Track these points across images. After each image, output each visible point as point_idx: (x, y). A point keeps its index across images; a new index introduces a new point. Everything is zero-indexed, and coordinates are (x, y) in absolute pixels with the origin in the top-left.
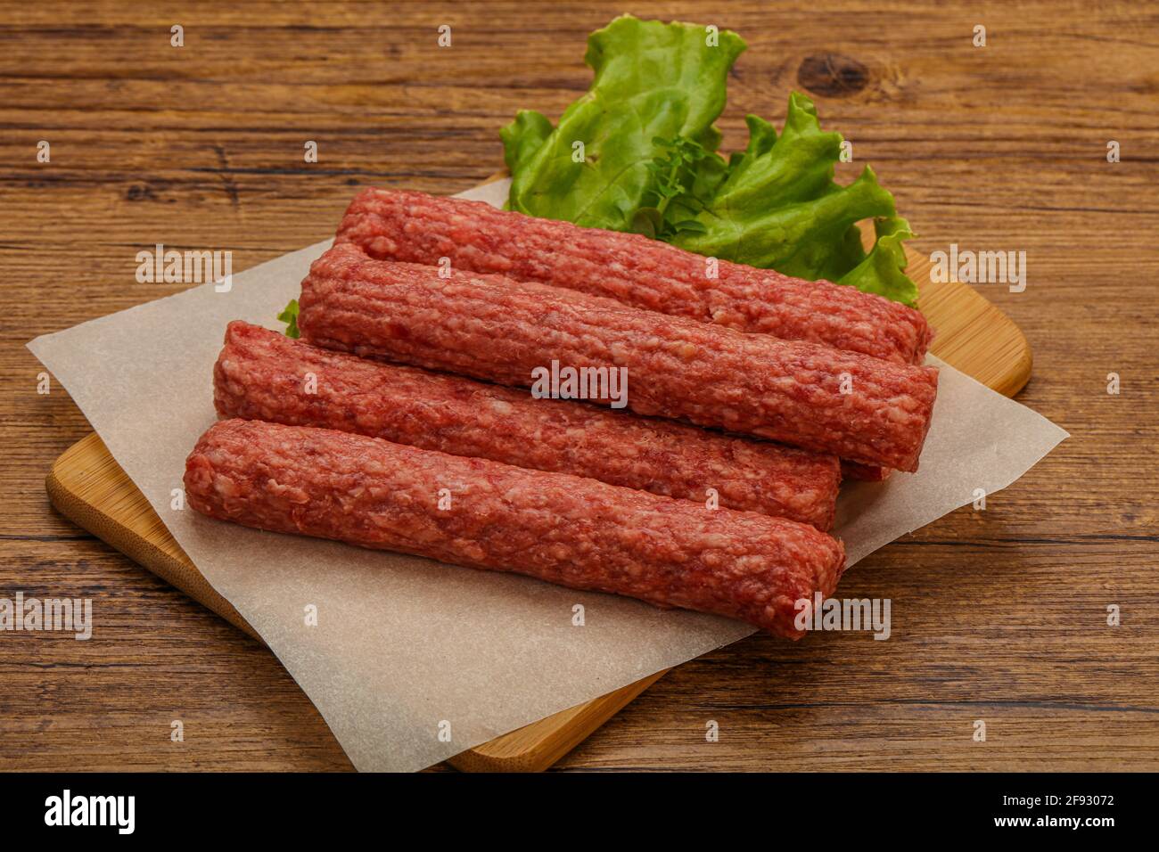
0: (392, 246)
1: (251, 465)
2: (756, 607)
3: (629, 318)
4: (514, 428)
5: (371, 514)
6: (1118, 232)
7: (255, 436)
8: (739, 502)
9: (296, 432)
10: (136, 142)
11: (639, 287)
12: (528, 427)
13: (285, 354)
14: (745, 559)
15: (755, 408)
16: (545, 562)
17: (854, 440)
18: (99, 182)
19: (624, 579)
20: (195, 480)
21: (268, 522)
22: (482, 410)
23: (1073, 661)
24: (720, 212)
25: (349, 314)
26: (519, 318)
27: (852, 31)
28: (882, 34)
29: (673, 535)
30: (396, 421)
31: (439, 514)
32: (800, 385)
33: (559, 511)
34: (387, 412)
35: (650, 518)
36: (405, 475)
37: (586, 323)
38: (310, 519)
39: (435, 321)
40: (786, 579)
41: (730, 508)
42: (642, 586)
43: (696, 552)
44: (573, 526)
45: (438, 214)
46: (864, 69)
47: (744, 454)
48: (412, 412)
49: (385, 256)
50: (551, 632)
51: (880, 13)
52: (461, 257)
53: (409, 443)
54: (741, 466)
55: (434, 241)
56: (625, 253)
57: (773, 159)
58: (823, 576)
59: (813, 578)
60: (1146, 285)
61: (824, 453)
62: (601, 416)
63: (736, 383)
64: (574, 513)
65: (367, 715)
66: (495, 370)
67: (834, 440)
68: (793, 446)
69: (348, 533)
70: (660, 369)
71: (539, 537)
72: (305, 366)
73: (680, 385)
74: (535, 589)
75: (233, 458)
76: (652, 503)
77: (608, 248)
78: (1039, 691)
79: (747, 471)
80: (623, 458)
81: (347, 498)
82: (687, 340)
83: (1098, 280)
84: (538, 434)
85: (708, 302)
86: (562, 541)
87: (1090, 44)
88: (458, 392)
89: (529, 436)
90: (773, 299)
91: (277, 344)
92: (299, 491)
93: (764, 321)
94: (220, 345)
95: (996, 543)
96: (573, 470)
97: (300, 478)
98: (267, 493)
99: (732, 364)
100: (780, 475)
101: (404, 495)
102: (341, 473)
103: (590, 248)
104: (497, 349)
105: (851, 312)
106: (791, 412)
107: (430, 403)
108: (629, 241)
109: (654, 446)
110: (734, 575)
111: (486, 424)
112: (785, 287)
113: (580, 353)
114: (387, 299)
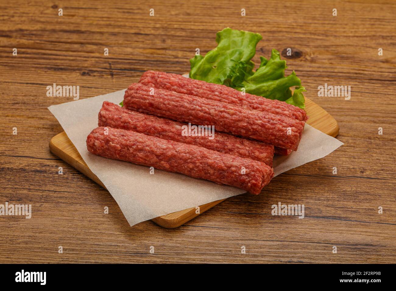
1: (105, 138)
2: (246, 184)
3: (216, 103)
4: (181, 133)
5: (138, 153)
6: (371, 99)
8: (244, 155)
9: (119, 130)
10: (86, 60)
11: (223, 99)
13: (119, 110)
15: (250, 129)
16: (186, 169)
17: (278, 140)
18: (74, 70)
19: (209, 175)
20: (89, 141)
21: (109, 155)
22: (173, 128)
23: (340, 208)
24: (249, 81)
25: (137, 100)
26: (185, 102)
27: (299, 42)
28: (308, 43)
29: (223, 162)
30: (148, 130)
31: (157, 154)
32: (263, 123)
33: (192, 154)
34: (145, 127)
35: (217, 158)
36: (148, 143)
37: (204, 104)
38: (121, 154)
39: (161, 102)
40: (254, 176)
41: (241, 157)
42: (214, 177)
43: (229, 167)
44: (195, 159)
45: (167, 77)
46: (302, 52)
47: (246, 143)
48: (153, 127)
50: (186, 188)
51: (308, 38)
52: (173, 89)
53: (150, 135)
54: (245, 146)
55: (165, 85)
56: (219, 90)
57: (266, 68)
58: (266, 176)
59: (262, 176)
60: (377, 113)
61: (270, 144)
63: (245, 122)
64: (196, 155)
65: (131, 206)
66: (177, 117)
67: (272, 139)
68: (261, 141)
69: (131, 159)
70: (223, 117)
71: (185, 162)
72: (124, 114)
73: (229, 122)
74: (184, 178)
75: (100, 136)
76: (218, 154)
77: (214, 88)
78: (328, 215)
79: (246, 147)
80: (212, 142)
81: (132, 148)
82: (232, 109)
83: (363, 111)
86: (191, 163)
87: (371, 50)
88: (166, 123)
90: (261, 104)
91: (116, 108)
92: (118, 146)
94: (101, 107)
95: (321, 176)
96: (197, 145)
97: (119, 142)
98: (109, 146)
99: (244, 117)
100: (256, 149)
101: (148, 148)
102: (130, 141)
103: (209, 88)
104: (178, 110)
105: (283, 108)
106: (260, 130)
107: (158, 125)
108: (221, 86)
109: (221, 139)
110: (240, 174)
111: (173, 131)
112: (265, 101)
113: (201, 112)
114: (148, 96)
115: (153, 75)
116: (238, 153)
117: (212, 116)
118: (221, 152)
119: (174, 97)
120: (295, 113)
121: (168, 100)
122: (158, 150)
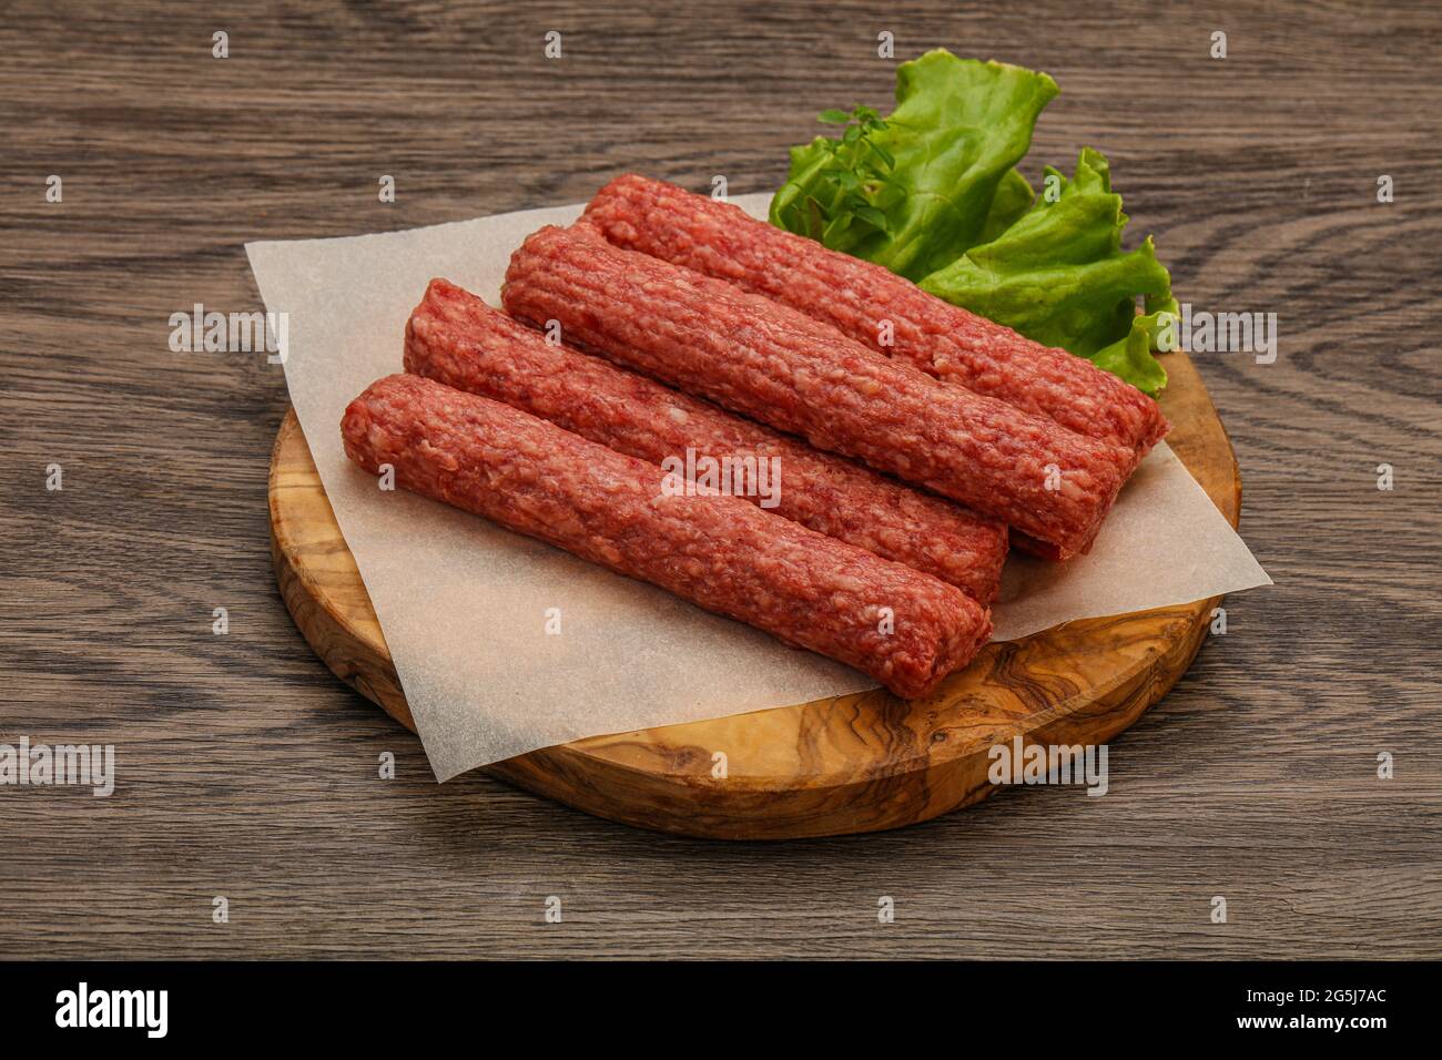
0: (632, 233)
1: (408, 422)
2: (876, 659)
3: (821, 346)
4: (684, 437)
7: (421, 393)
8: (894, 552)
9: (464, 398)
11: (866, 318)
12: (699, 439)
14: (874, 608)
15: (926, 459)
16: (678, 576)
17: (1022, 509)
19: (753, 608)
20: (351, 425)
21: (418, 485)
22: (658, 414)
24: (981, 261)
25: (546, 295)
26: (712, 328)
29: (809, 571)
30: (569, 410)
31: (582, 507)
32: (974, 441)
33: (702, 526)
34: (563, 399)
35: (791, 550)
36: (558, 461)
37: (778, 344)
38: (456, 489)
39: (627, 316)
40: (909, 635)
41: (880, 555)
42: (770, 619)
43: (828, 592)
44: (712, 544)
45: (684, 209)
47: (911, 504)
48: (587, 404)
49: (623, 243)
52: (697, 256)
53: (576, 432)
54: (903, 515)
55: (674, 235)
56: (862, 282)
58: (955, 640)
59: (940, 640)
61: (993, 519)
62: (777, 441)
63: (913, 429)
64: (716, 531)
66: (680, 376)
67: (998, 505)
68: (963, 505)
69: (493, 510)
70: (837, 402)
71: (675, 549)
72: (494, 337)
73: (854, 421)
74: (667, 604)
75: (393, 411)
76: (799, 535)
79: (906, 521)
80: (788, 486)
81: (496, 473)
82: (872, 376)
85: (935, 347)
86: (696, 556)
88: (639, 392)
89: (697, 449)
90: (1000, 357)
91: (473, 309)
92: (450, 456)
93: (984, 377)
94: (419, 300)
97: (455, 444)
98: (419, 453)
99: (914, 410)
100: (941, 531)
101: (552, 481)
102: (496, 448)
103: (827, 270)
104: (683, 355)
105: (1076, 384)
106: (961, 468)
107: (609, 399)
108: (870, 270)
109: (822, 481)
110: (859, 622)
111: (656, 429)
112: (1015, 347)
113: (763, 373)
114: (585, 286)
116: (874, 539)
117: (798, 392)
118: (816, 528)
119: (678, 305)
120: (1118, 408)
121: (653, 310)
122: (588, 493)
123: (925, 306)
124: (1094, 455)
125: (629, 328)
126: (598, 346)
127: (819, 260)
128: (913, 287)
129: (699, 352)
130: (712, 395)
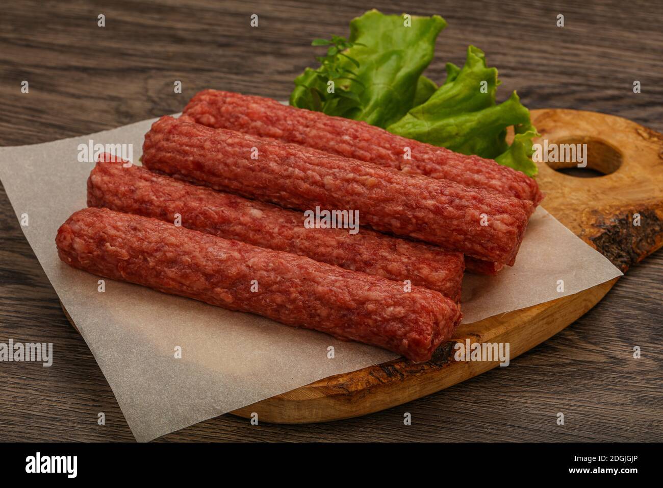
0: (212, 120)
1: (96, 233)
2: (397, 339)
3: (337, 162)
4: (262, 226)
5: (166, 269)
7: (102, 216)
8: (396, 276)
9: (128, 217)
11: (357, 149)
12: (271, 226)
13: (130, 174)
14: (392, 308)
15: (410, 219)
16: (269, 305)
17: (472, 242)
19: (317, 319)
20: (62, 240)
21: (105, 271)
22: (244, 214)
24: (418, 115)
25: (169, 154)
26: (271, 160)
29: (349, 292)
30: (191, 218)
31: (207, 271)
32: (438, 204)
33: (280, 273)
34: (186, 212)
35: (336, 281)
36: (189, 246)
37: (311, 164)
38: (129, 270)
39: (219, 160)
40: (416, 322)
41: (390, 279)
42: (328, 324)
43: (362, 302)
44: (288, 283)
45: (242, 103)
47: (403, 247)
48: (201, 213)
49: (208, 126)
50: (268, 349)
52: (252, 128)
54: (400, 254)
55: (238, 118)
56: (353, 130)
58: (442, 323)
59: (434, 323)
61: (454, 250)
63: (399, 203)
64: (289, 275)
66: (254, 192)
67: (459, 241)
68: (434, 244)
69: (152, 280)
70: (353, 193)
71: (266, 289)
72: (141, 182)
73: (364, 203)
74: (265, 323)
75: (86, 228)
76: (339, 272)
77: (342, 127)
79: (403, 257)
80: (328, 247)
81: (152, 258)
82: (371, 175)
84: (276, 230)
85: (400, 162)
86: (280, 292)
88: (231, 203)
89: (271, 231)
90: (442, 162)
91: (127, 168)
92: (124, 251)
96: (296, 253)
97: (125, 244)
98: (104, 251)
99: (397, 191)
100: (424, 261)
101: (187, 258)
102: (150, 243)
103: (330, 126)
104: (255, 178)
105: (488, 173)
106: (432, 221)
107: (213, 209)
108: (356, 124)
109: (348, 240)
110: (384, 318)
111: (245, 222)
112: (450, 157)
113: (305, 182)
114: (191, 146)
115: (213, 98)
116: (384, 270)
117: (327, 190)
118: (348, 267)
120: (515, 184)
121: (234, 155)
122: (210, 263)
123: (392, 139)
124: (511, 204)
125: (221, 167)
126: (203, 180)
127: (325, 121)
128: (383, 130)
129: (264, 175)
130: (275, 200)
